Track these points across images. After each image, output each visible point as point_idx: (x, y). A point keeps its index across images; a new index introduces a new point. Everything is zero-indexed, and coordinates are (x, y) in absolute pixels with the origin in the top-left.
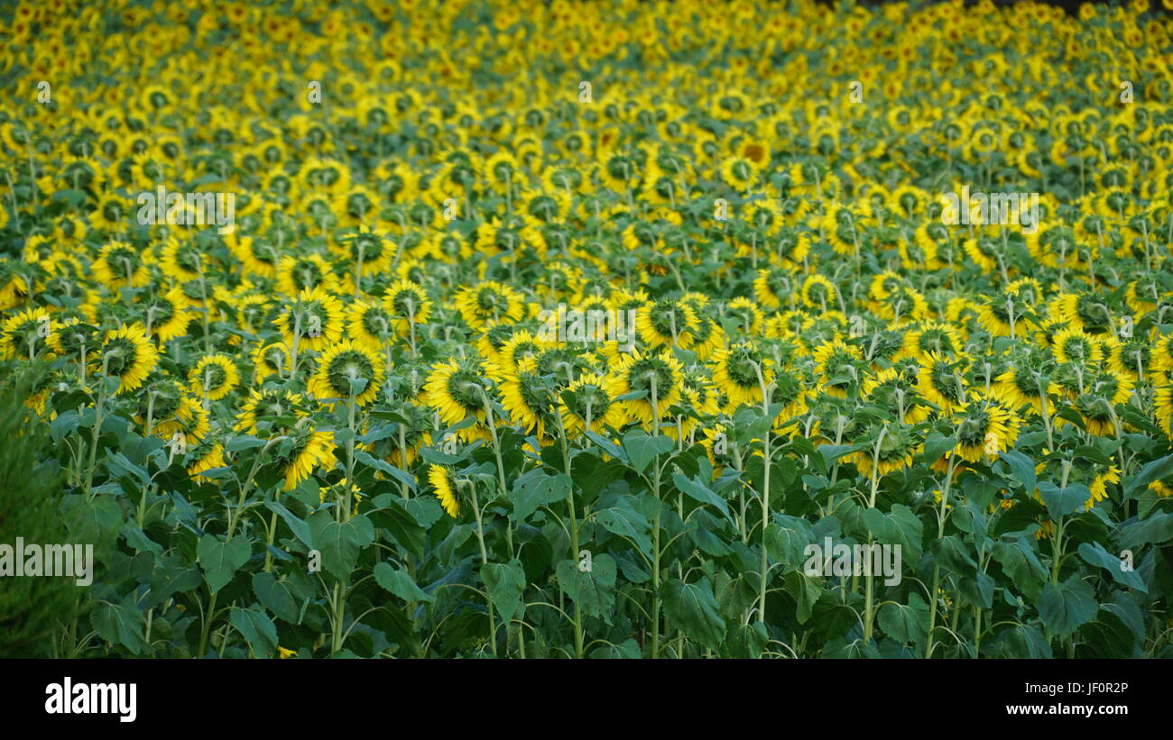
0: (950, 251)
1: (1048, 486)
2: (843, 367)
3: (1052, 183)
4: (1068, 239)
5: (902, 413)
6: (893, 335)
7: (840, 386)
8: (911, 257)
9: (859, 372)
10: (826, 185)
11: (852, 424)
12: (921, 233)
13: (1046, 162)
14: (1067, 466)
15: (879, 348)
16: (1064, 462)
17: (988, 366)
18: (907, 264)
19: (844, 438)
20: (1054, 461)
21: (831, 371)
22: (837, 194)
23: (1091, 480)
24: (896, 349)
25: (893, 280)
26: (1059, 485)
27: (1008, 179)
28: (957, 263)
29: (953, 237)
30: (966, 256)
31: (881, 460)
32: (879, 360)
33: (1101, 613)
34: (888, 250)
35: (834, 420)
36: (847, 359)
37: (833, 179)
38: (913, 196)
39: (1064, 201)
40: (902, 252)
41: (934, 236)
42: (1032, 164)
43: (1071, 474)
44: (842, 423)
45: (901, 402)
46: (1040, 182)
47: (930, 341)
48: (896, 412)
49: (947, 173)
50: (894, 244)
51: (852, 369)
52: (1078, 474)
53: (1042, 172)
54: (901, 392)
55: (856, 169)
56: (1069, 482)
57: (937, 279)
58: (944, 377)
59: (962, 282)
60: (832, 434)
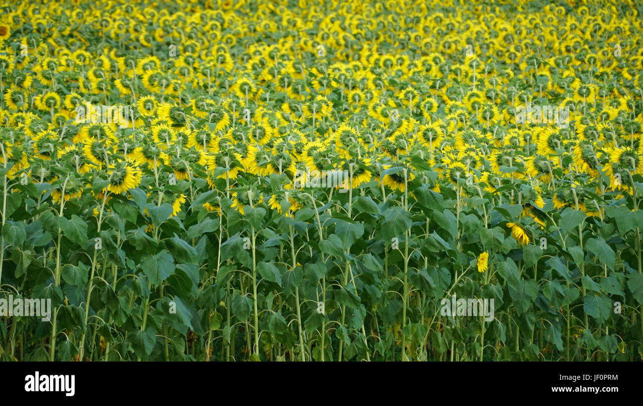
0: (104, 84)
1: (152, 206)
2: (46, 144)
3: (158, 50)
4: (167, 79)
5: (78, 168)
6: (73, 127)
7: (44, 154)
8: (86, 87)
9: (55, 146)
10: (40, 49)
11: (48, 172)
12: (90, 74)
13: (154, 39)
14: (161, 195)
15: (66, 134)
16: (159, 192)
17: (126, 144)
18: (83, 90)
19: (45, 180)
20: (154, 192)
21: (40, 146)
22: (46, 54)
23: (173, 202)
24: (75, 134)
25: (76, 98)
26: (157, 204)
27: (135, 48)
28: (108, 90)
29: (107, 76)
30: (113, 86)
31: (66, 193)
32: (66, 140)
33: (177, 270)
34: (73, 83)
35: (39, 171)
36: (48, 141)
37: (43, 45)
38: (83, 56)
39: (162, 60)
40: (81, 84)
41: (97, 76)
42: (148, 41)
43: (163, 199)
44: (43, 172)
45: (77, 162)
46: (152, 50)
47: (94, 131)
48: (74, 166)
49: (103, 43)
50: (77, 80)
51: (51, 145)
52: (167, 199)
53: (152, 45)
54: (77, 157)
55: (55, 41)
56: (162, 203)
57: (97, 98)
58: (98, 150)
59: (111, 100)
60: (38, 178)
